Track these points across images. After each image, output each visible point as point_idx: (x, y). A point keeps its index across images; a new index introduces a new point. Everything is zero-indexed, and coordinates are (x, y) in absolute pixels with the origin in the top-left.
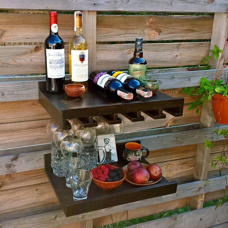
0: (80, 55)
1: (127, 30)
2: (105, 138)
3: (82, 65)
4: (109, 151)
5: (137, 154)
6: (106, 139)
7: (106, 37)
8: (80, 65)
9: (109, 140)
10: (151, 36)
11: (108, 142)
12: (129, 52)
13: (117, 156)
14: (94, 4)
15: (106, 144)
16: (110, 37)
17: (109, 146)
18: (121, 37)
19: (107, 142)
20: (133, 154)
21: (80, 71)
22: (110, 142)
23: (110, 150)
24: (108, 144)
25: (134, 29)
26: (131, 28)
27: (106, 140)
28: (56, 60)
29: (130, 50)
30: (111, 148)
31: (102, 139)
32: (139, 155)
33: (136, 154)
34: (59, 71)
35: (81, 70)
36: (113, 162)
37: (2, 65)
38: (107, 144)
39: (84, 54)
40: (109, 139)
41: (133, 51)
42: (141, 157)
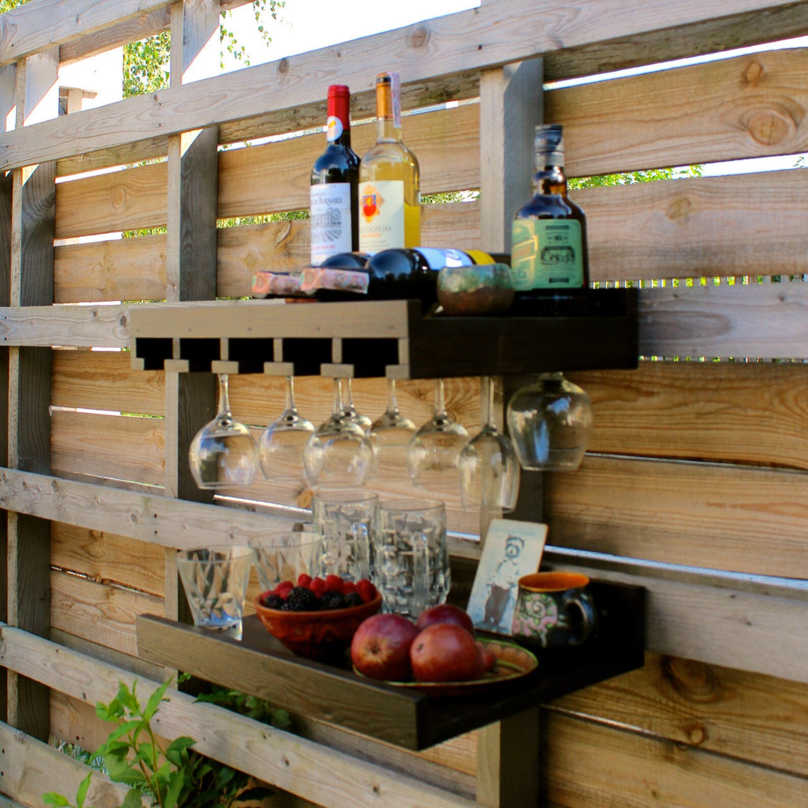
0: (364, 197)
1: (660, 124)
2: (513, 535)
3: (368, 229)
4: (506, 585)
8: (365, 230)
9: (520, 545)
10: (758, 135)
11: (518, 550)
12: (674, 209)
15: (507, 555)
16: (602, 156)
17: (515, 569)
18: (640, 154)
19: (514, 552)
22: (522, 552)
23: (513, 584)
24: (515, 560)
25: (688, 118)
26: (677, 115)
27: (514, 542)
29: (680, 201)
32: (535, 615)
38: (510, 556)
39: (374, 193)
40: (522, 541)
41: (689, 204)
42: (545, 631)
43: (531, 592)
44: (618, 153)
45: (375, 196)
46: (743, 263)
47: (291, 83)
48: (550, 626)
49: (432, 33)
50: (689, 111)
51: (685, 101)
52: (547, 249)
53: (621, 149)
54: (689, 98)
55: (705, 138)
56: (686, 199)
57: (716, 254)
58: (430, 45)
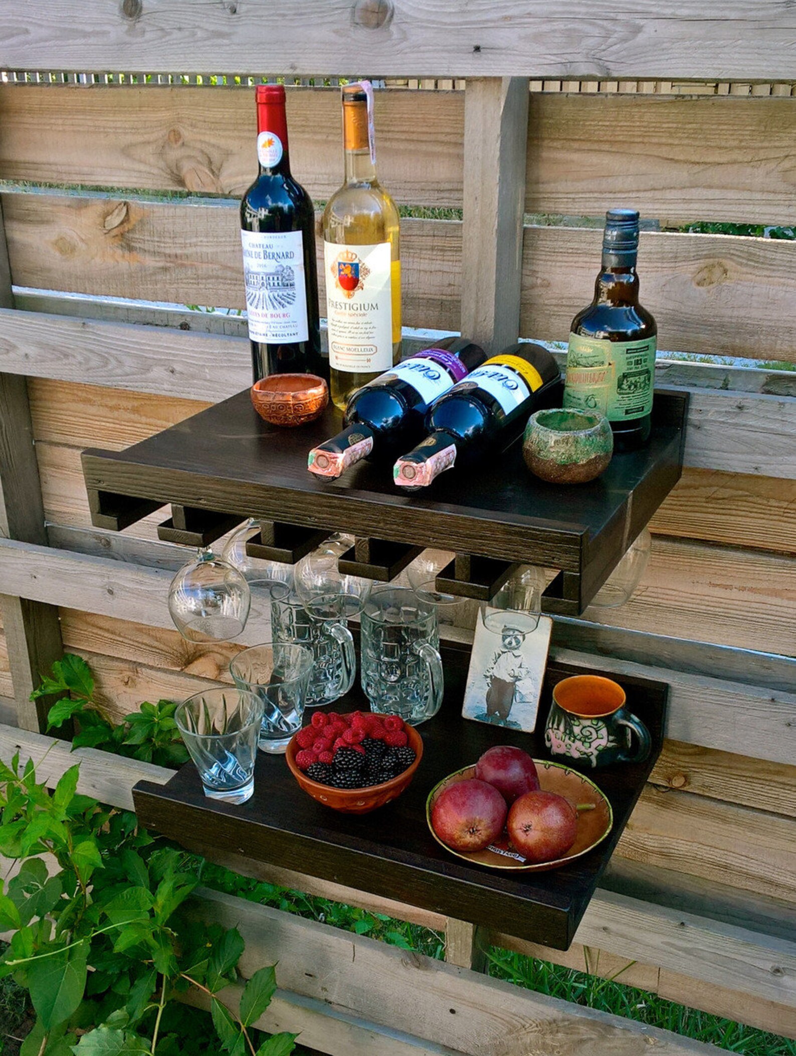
0: (340, 264)
1: (697, 168)
2: (509, 626)
3: (347, 306)
4: (509, 679)
5: (577, 730)
6: (514, 630)
7: (596, 195)
8: (343, 306)
9: (520, 638)
11: (518, 642)
12: (704, 274)
13: (536, 710)
14: (477, 49)
15: (505, 646)
16: (611, 196)
17: (518, 661)
18: (665, 201)
19: (514, 644)
20: (562, 727)
21: (341, 329)
22: (523, 644)
23: (517, 679)
24: (516, 652)
25: (736, 166)
26: (721, 160)
27: (511, 633)
28: (258, 274)
29: (713, 266)
30: (524, 671)
31: (498, 625)
32: (585, 739)
33: (572, 732)
34: (269, 316)
35: (347, 325)
36: (514, 728)
37: (220, 273)
38: (509, 647)
39: (356, 261)
40: (523, 634)
41: (725, 271)
42: (596, 753)
43: (579, 718)
44: (634, 195)
45: (357, 265)
46: (785, 347)
47: (148, 36)
48: (601, 748)
49: (396, 11)
50: (740, 158)
51: (736, 143)
52: (625, 376)
53: (638, 191)
54: (741, 141)
55: (758, 196)
56: (720, 265)
57: (752, 333)
58: (393, 28)
